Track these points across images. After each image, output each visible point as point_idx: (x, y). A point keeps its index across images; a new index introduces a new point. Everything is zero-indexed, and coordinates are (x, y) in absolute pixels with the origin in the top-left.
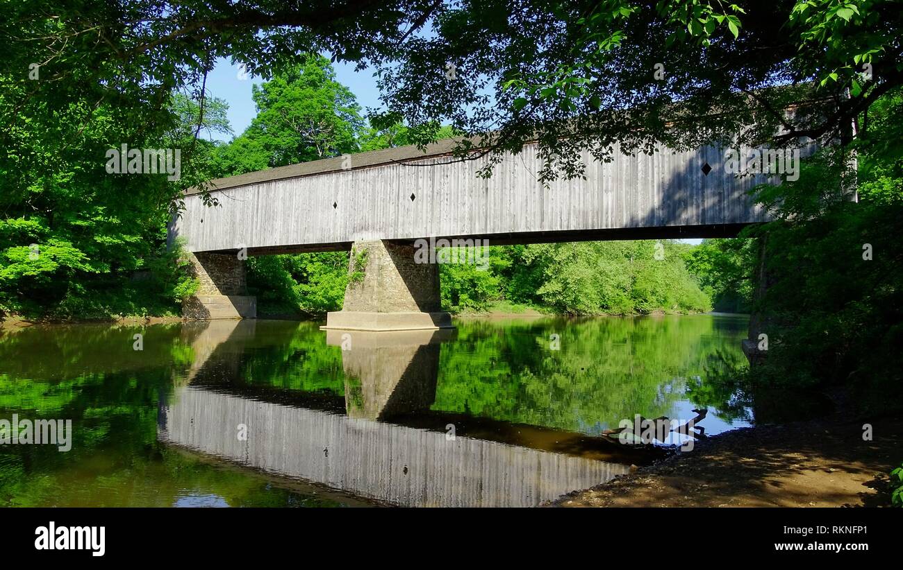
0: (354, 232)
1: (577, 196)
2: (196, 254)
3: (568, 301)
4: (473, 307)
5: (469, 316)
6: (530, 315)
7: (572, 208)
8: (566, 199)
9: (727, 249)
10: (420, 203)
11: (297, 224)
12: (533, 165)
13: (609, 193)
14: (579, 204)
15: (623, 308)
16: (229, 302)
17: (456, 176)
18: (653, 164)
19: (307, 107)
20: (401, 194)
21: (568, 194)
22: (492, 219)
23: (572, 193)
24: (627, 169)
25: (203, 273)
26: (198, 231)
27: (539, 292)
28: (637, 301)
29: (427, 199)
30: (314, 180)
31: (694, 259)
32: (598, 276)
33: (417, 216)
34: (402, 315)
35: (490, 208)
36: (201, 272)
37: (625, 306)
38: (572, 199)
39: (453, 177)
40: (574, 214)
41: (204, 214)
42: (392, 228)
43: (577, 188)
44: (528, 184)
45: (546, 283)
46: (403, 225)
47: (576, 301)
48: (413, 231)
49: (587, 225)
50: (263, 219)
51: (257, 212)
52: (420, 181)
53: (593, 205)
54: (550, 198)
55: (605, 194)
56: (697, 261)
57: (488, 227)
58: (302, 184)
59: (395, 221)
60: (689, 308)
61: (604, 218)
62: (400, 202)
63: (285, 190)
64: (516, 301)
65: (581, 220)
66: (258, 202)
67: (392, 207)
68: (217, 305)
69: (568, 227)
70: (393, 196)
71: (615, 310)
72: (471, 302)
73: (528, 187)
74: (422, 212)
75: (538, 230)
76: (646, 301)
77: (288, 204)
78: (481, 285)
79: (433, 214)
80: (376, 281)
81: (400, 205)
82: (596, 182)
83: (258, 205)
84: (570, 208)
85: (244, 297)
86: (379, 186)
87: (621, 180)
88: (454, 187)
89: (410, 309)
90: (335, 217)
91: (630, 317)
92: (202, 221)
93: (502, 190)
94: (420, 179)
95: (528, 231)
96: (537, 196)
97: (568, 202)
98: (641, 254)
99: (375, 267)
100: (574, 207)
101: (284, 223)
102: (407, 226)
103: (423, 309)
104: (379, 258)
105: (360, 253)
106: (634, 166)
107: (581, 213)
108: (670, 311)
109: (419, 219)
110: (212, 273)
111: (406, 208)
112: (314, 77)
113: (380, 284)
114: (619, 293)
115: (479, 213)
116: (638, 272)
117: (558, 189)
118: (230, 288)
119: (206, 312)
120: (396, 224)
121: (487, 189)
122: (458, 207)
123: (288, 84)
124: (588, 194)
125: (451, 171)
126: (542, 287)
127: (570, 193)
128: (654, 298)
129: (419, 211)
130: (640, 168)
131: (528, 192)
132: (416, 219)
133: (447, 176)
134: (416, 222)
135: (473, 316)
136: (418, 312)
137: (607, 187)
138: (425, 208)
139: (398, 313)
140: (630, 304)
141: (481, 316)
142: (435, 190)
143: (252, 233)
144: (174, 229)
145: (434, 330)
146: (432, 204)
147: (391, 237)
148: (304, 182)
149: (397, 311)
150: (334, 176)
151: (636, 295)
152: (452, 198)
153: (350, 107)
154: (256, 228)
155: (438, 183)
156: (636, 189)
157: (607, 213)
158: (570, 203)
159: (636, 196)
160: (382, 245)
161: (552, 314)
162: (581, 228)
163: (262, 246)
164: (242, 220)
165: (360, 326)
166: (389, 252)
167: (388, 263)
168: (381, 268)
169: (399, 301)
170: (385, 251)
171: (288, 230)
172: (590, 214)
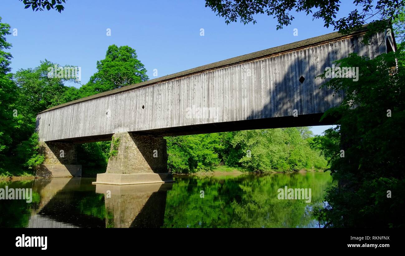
0: (115, 128)
1: (227, 101)
2: (46, 142)
3: (255, 165)
4: (205, 169)
5: (202, 174)
6: (236, 173)
7: (225, 109)
8: (221, 103)
9: (331, 137)
10: (146, 110)
11: (90, 125)
12: (204, 84)
13: (246, 99)
14: (229, 106)
15: (284, 169)
16: (65, 168)
17: (165, 94)
18: (270, 79)
19: (117, 69)
20: (138, 106)
21: (222, 100)
22: (182, 118)
23: (225, 99)
24: (255, 83)
25: (51, 153)
26: (47, 130)
27: (240, 162)
28: (291, 165)
29: (150, 108)
30: (98, 100)
31: (313, 142)
32: (270, 153)
33: (145, 118)
34: (139, 175)
35: (181, 111)
36: (50, 153)
37: (285, 168)
38: (225, 104)
39: (163, 95)
40: (226, 112)
41: (50, 121)
42: (133, 125)
43: (227, 97)
44: (201, 96)
45: (243, 157)
46: (138, 123)
47: (258, 165)
48: (143, 126)
49: (233, 118)
50: (75, 122)
51: (73, 119)
52: (147, 98)
53: (236, 107)
54: (213, 104)
55: (243, 99)
56: (316, 143)
57: (180, 122)
58: (93, 104)
59: (134, 121)
60: (319, 168)
61: (243, 114)
62: (137, 110)
63: (85, 106)
64: (230, 166)
65: (230, 115)
66: (73, 114)
67: (133, 113)
68: (57, 170)
69: (223, 120)
70: (134, 107)
71: (280, 170)
72: (203, 166)
73: (201, 98)
74: (147, 115)
75: (206, 123)
76: (297, 165)
77: (86, 114)
78: (208, 158)
79: (152, 116)
80: (123, 156)
81: (137, 112)
82: (237, 92)
83: (73, 115)
84: (224, 108)
85: (75, 166)
86: (128, 102)
87: (252, 90)
88: (164, 100)
89: (146, 171)
90: (107, 120)
91: (288, 173)
92: (49, 125)
93: (187, 100)
94: (147, 97)
95: (201, 123)
96: (206, 102)
97: (222, 106)
98: (293, 142)
99: (123, 147)
100: (226, 108)
101: (84, 124)
102: (140, 123)
103: (155, 171)
104: (126, 143)
105: (116, 139)
106: (259, 81)
107: (230, 111)
108: (310, 170)
109: (146, 119)
110: (56, 153)
111: (140, 114)
112: (125, 57)
113: (126, 157)
114: (283, 161)
115: (176, 114)
116: (292, 151)
117: (217, 97)
118: (66, 161)
119: (50, 173)
120: (135, 122)
121: (180, 100)
122: (165, 111)
123: (112, 60)
124: (233, 100)
125: (162, 92)
126: (242, 159)
127: (224, 100)
128: (301, 163)
129: (146, 115)
130: (262, 82)
131: (201, 100)
132: (145, 119)
133: (160, 95)
134: (144, 122)
135: (204, 174)
136: (152, 173)
137: (244, 95)
138: (149, 113)
139: (137, 174)
140: (288, 167)
141: (209, 174)
142: (154, 103)
143: (70, 131)
144: (37, 129)
145: (162, 183)
146: (152, 111)
147: (132, 131)
148: (94, 102)
149: (137, 173)
150: (107, 98)
151: (291, 162)
152: (163, 106)
153: (141, 70)
154: (72, 128)
155: (156, 99)
156: (261, 95)
157: (244, 111)
158: (224, 106)
159: (261, 99)
160: (128, 135)
161: (247, 172)
162: (230, 120)
163: (73, 137)
164: (66, 124)
165: (113, 182)
166: (132, 139)
167: (132, 145)
168: (127, 148)
169: (139, 167)
170: (130, 138)
171: (85, 128)
172: (235, 111)
